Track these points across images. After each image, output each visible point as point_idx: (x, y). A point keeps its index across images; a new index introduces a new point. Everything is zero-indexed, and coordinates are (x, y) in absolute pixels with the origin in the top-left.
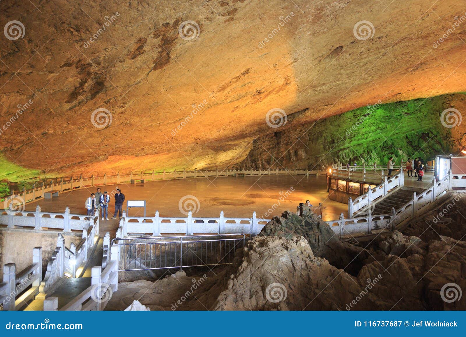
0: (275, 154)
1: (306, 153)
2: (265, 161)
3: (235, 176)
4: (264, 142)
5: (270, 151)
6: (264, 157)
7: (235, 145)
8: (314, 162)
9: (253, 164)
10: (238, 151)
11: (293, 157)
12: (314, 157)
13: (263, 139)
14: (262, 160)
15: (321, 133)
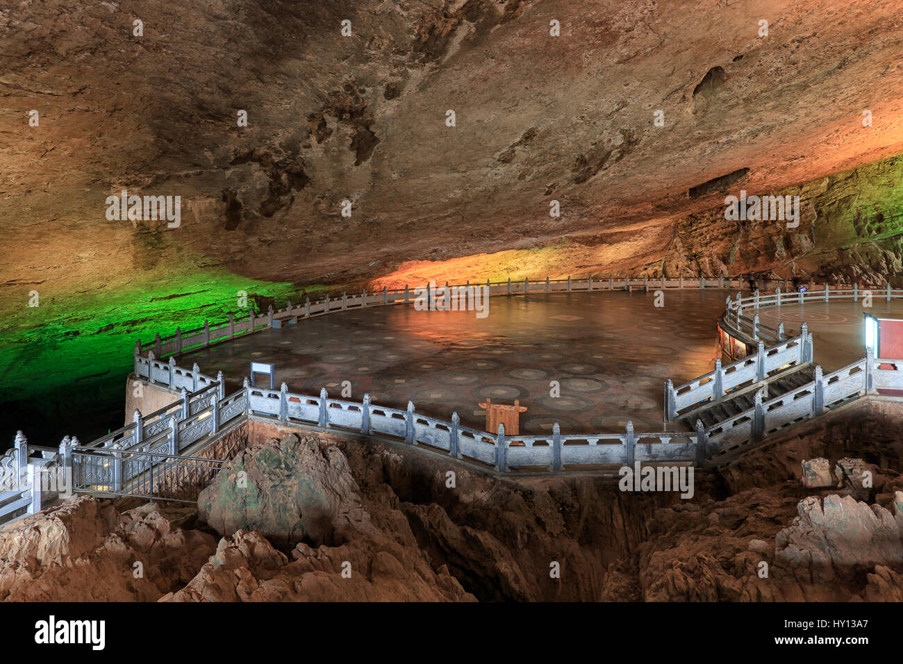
0: (740, 243)
1: (812, 241)
2: (719, 258)
3: (628, 290)
4: (714, 221)
5: (727, 238)
6: (715, 250)
7: (632, 234)
8: (835, 258)
9: (693, 262)
10: (642, 243)
11: (779, 249)
12: (834, 248)
13: (712, 216)
14: (711, 255)
15: (847, 200)
